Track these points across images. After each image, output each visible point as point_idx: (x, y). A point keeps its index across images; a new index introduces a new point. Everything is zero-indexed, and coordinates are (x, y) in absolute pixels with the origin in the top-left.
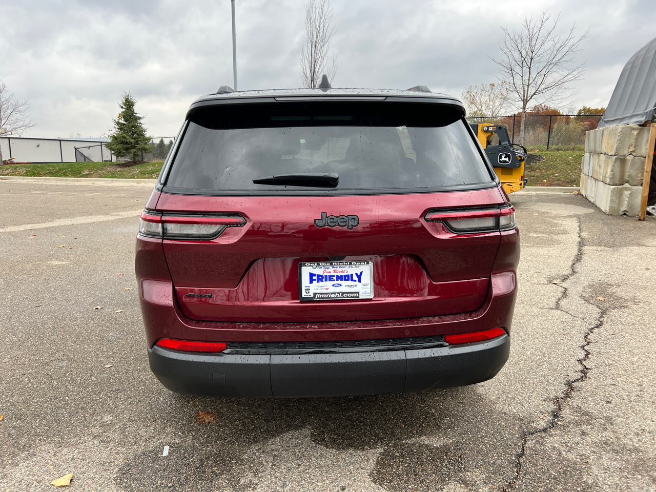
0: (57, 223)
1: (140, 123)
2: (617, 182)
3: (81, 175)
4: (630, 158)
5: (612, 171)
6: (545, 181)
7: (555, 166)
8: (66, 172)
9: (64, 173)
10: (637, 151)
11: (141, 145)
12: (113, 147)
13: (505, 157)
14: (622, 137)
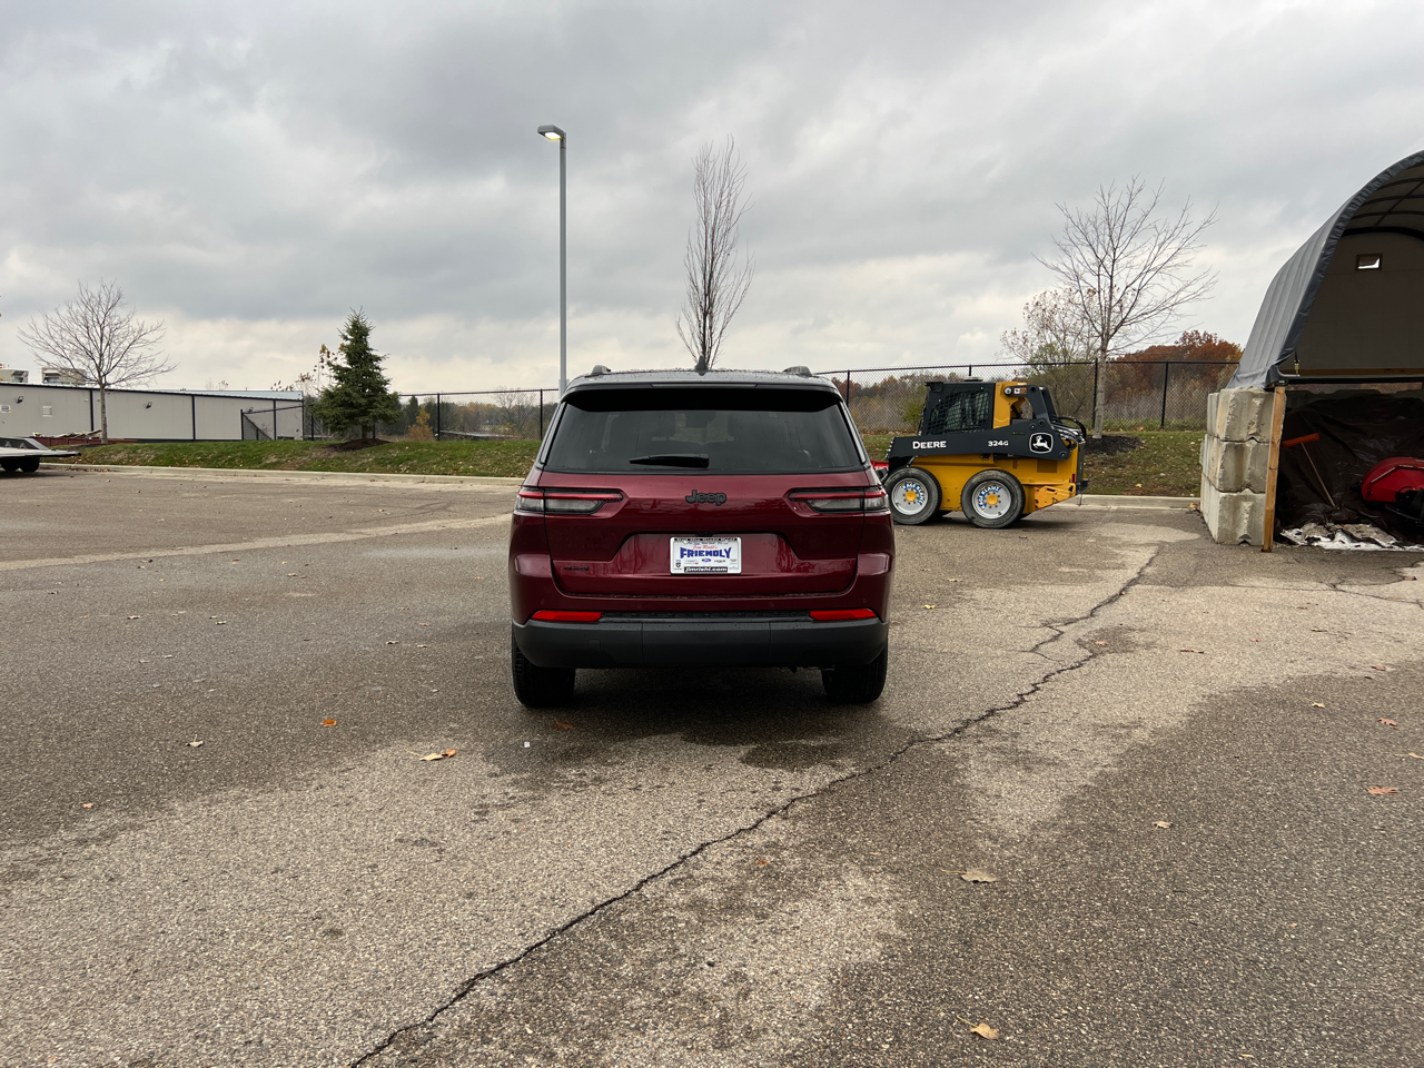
0: (260, 543)
1: (378, 368)
2: (1232, 487)
3: (263, 464)
4: (1250, 445)
5: (1222, 467)
6: (1139, 485)
7: (1162, 458)
8: (233, 459)
9: (230, 460)
10: (1263, 434)
11: (380, 409)
12: (325, 412)
13: (1041, 441)
14: (1235, 409)
